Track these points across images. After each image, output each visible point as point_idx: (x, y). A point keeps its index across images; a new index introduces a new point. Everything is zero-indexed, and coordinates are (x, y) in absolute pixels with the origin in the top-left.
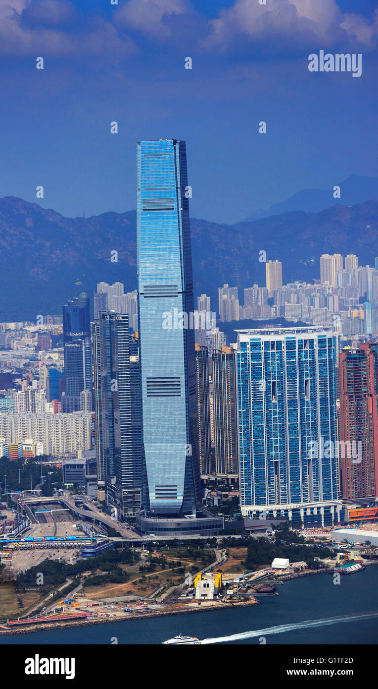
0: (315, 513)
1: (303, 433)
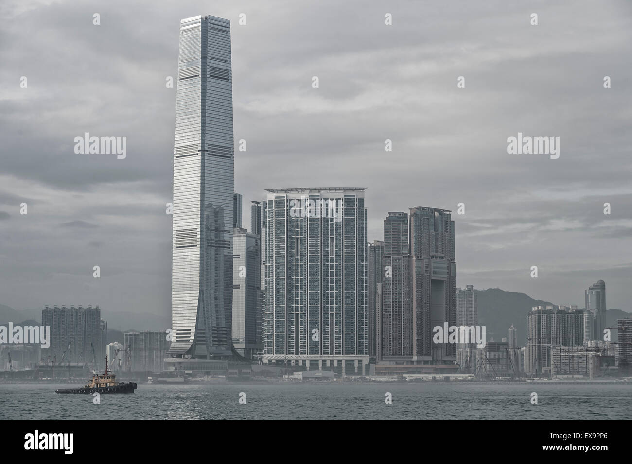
0: (336, 364)
1: (325, 287)
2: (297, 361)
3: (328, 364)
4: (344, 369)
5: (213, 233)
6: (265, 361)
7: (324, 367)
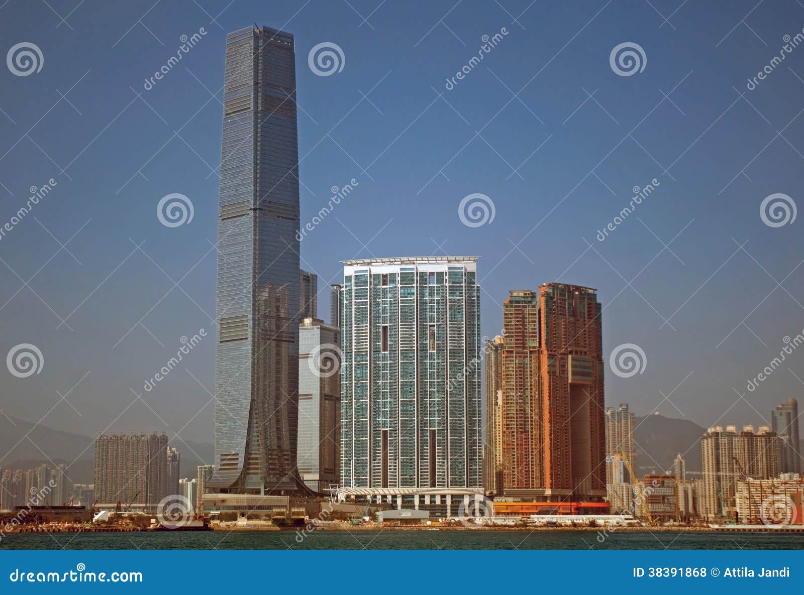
0: (438, 501)
1: (423, 394)
2: (384, 496)
3: (427, 501)
4: (449, 508)
5: (273, 322)
6: (342, 496)
7: (422, 506)
